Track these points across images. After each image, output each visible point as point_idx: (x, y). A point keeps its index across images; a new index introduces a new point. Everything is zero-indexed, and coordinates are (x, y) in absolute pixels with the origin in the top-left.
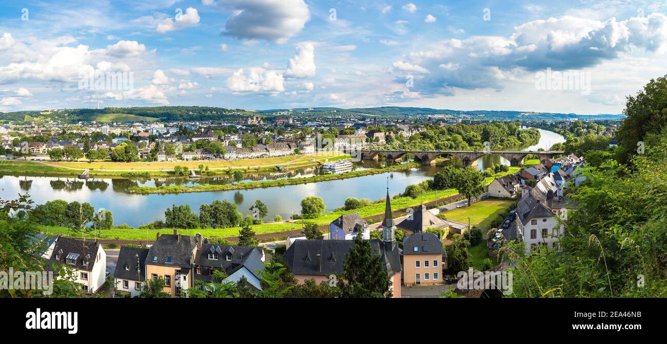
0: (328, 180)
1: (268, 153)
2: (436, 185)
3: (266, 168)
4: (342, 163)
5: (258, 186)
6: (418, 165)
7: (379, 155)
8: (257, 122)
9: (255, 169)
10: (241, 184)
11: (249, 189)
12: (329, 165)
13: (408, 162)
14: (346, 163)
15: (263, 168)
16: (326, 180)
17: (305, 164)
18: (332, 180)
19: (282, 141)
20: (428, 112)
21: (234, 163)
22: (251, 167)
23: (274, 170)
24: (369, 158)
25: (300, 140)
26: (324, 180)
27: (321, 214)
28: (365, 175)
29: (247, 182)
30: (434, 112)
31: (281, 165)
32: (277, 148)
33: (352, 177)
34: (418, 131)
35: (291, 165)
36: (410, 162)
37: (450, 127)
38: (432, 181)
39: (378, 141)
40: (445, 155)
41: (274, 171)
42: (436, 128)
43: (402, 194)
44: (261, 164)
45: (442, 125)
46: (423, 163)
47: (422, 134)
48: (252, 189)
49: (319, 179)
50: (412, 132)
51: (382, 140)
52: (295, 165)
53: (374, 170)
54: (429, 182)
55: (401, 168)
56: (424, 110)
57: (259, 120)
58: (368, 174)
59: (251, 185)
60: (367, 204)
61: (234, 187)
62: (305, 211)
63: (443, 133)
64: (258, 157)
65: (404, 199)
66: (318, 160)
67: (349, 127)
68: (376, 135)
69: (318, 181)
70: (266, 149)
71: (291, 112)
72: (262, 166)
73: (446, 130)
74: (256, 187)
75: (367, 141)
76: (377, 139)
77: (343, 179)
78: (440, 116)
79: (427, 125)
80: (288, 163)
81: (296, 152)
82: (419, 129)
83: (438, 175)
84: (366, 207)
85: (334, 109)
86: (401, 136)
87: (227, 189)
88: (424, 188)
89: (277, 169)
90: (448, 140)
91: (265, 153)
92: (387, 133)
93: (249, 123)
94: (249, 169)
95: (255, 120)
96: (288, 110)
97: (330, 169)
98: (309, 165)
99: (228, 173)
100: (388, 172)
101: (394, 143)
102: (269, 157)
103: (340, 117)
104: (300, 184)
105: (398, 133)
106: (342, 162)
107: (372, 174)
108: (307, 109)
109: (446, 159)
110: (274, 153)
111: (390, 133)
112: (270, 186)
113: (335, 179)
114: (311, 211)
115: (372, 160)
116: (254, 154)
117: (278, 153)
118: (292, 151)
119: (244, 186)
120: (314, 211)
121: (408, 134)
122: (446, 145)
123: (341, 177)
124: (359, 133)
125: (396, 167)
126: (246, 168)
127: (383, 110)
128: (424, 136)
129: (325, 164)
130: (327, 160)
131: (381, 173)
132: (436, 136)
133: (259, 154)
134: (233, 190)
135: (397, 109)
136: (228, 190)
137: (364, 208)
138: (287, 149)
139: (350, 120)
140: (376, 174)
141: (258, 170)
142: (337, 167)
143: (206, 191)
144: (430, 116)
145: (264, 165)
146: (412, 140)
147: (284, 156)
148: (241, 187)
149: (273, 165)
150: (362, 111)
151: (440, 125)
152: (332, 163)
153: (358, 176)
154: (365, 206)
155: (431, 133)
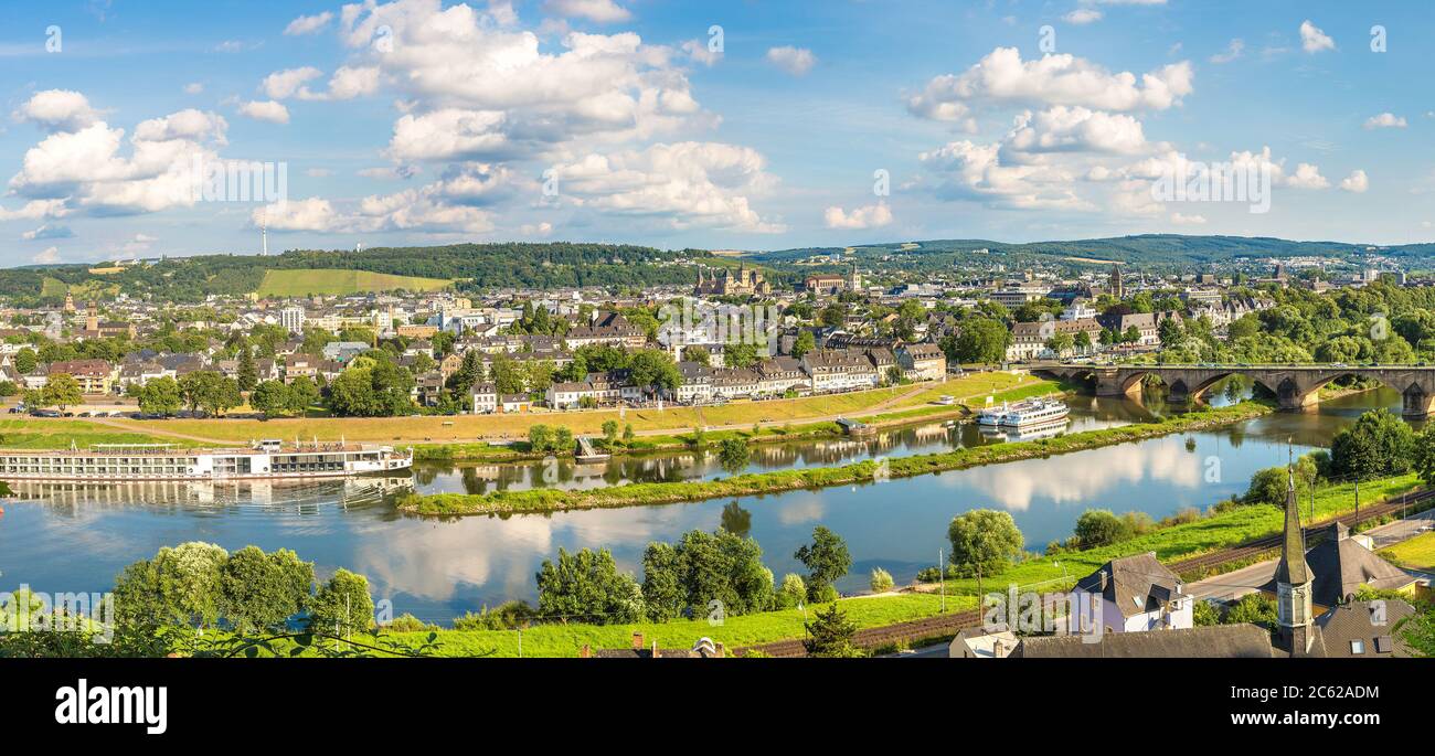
0: (1004, 461)
1: (807, 382)
2: (1340, 466)
3: (808, 428)
4: (1038, 408)
5: (796, 484)
6: (1268, 411)
7: (1142, 382)
8: (753, 287)
9: (778, 432)
10: (742, 478)
11: (769, 492)
12: (1000, 414)
13: (1238, 400)
14: (1049, 408)
15: (799, 430)
16: (998, 462)
17: (921, 412)
18: (1016, 459)
19: (846, 345)
20: (1269, 251)
21: (710, 414)
22: (763, 426)
23: (832, 435)
24: (1113, 392)
25: (900, 340)
26: (993, 462)
27: (1011, 562)
28: (1111, 443)
29: (758, 474)
30: (1289, 249)
31: (852, 416)
32: (834, 366)
33: (1075, 450)
34: (1252, 307)
35: (884, 417)
36: (1242, 401)
37: (1347, 296)
38: (1326, 455)
39: (1135, 339)
40: (1344, 379)
41: (831, 438)
42: (1306, 299)
43: (1241, 496)
44: (792, 417)
45: (1321, 288)
46: (1283, 403)
47: (1263, 316)
48: (776, 492)
49: (976, 459)
50: (1233, 311)
51: (1149, 337)
52: (894, 416)
53: (1137, 428)
54: (1319, 458)
55: (1217, 420)
56: (1256, 244)
57: (759, 280)
58: (1122, 441)
59: (774, 482)
60: (1144, 528)
61: (724, 489)
62: (960, 556)
63: (1325, 312)
64: (781, 396)
65: (1250, 510)
66: (964, 401)
67: (1038, 298)
68: (1129, 320)
69: (974, 464)
70: (802, 369)
71: (849, 255)
72: (794, 423)
73: (1335, 305)
74: (790, 488)
75: (1103, 340)
76: (1133, 335)
77: (1046, 456)
78: (1307, 262)
79: (1273, 288)
80: (872, 412)
81: (894, 376)
82: (1255, 300)
83: (1344, 437)
84: (1143, 539)
85: (980, 244)
86: (1203, 321)
87: (700, 494)
88: (1306, 479)
89: (839, 429)
90: (1351, 333)
91: (799, 381)
92: (1162, 316)
93: (728, 291)
94: (756, 431)
95: (745, 283)
96: (841, 251)
97: (1001, 425)
98: (938, 415)
99: (692, 445)
100: (1182, 433)
101: (1186, 346)
102: (812, 394)
103: (1002, 268)
104: (922, 473)
105: (1190, 314)
106: (1036, 404)
107: (1136, 439)
108: (899, 246)
109: (1349, 391)
110: (823, 381)
111: (1169, 315)
112: (831, 484)
113: (1025, 458)
114: (980, 556)
115: (1122, 396)
116: (766, 387)
117: (839, 381)
118: (882, 371)
119: (754, 484)
120: (988, 553)
121: (1221, 318)
122: (1347, 349)
123: (1043, 450)
124: (1077, 316)
125: (1204, 420)
126: (747, 427)
127: (1133, 245)
128: (1271, 322)
129: (987, 410)
130: (990, 400)
131: (1160, 436)
132: (1309, 323)
133: (783, 386)
134: (720, 497)
135: (1171, 241)
136: (703, 499)
137: (1136, 541)
138: (864, 368)
139: (1034, 278)
140: (1146, 438)
141: (783, 433)
142: (1025, 420)
143: (637, 504)
144: (1275, 261)
145: (801, 420)
146: (1238, 336)
147: (856, 389)
148: (743, 490)
149: (829, 418)
150: (1067, 250)
151: (1312, 287)
152: (1006, 409)
153: (1093, 446)
154: (1138, 533)
155: (1292, 312)
